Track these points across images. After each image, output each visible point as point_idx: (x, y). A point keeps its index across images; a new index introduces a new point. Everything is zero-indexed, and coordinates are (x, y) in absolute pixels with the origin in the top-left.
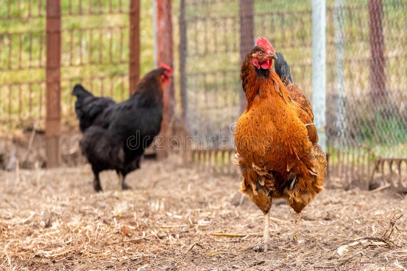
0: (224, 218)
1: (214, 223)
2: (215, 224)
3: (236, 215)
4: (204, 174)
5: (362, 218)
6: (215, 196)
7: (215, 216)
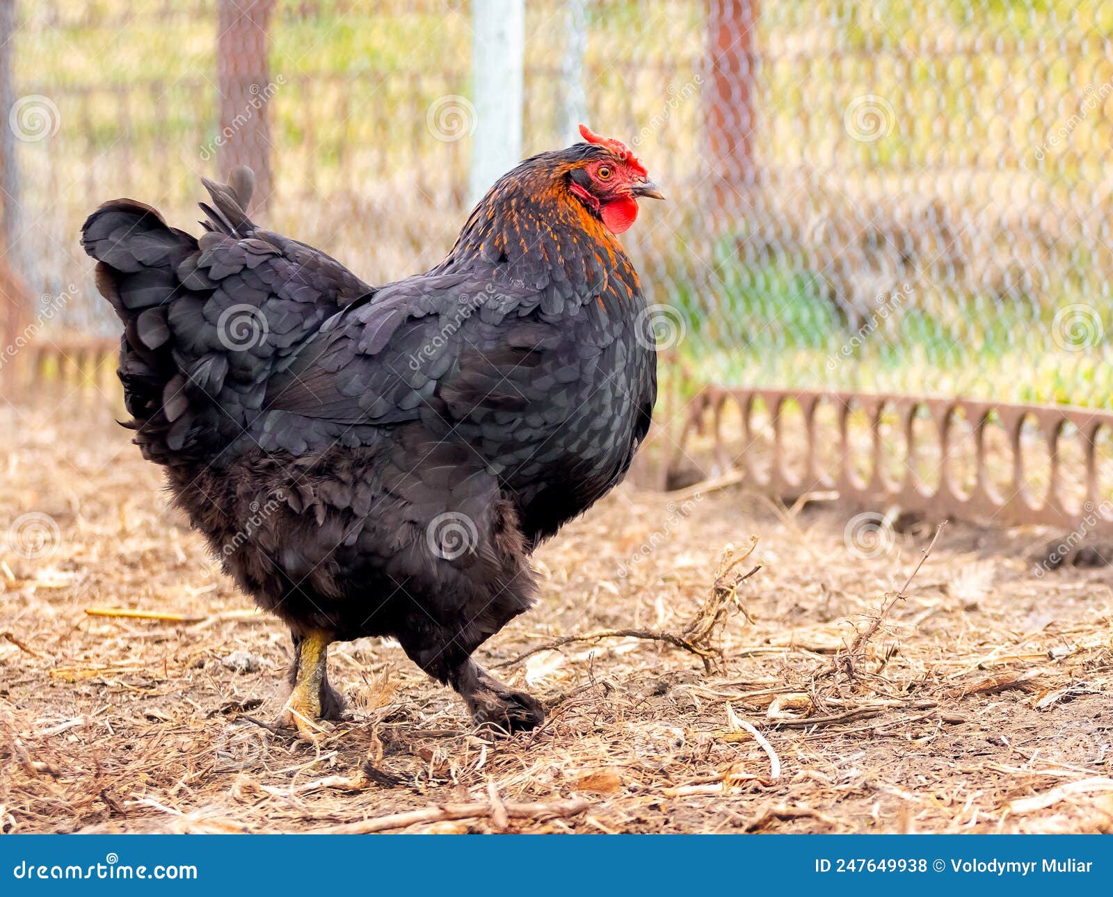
0: (133, 566)
1: (93, 578)
2: (98, 582)
3: (175, 556)
4: (78, 428)
5: (629, 576)
6: (107, 496)
7: (101, 556)
